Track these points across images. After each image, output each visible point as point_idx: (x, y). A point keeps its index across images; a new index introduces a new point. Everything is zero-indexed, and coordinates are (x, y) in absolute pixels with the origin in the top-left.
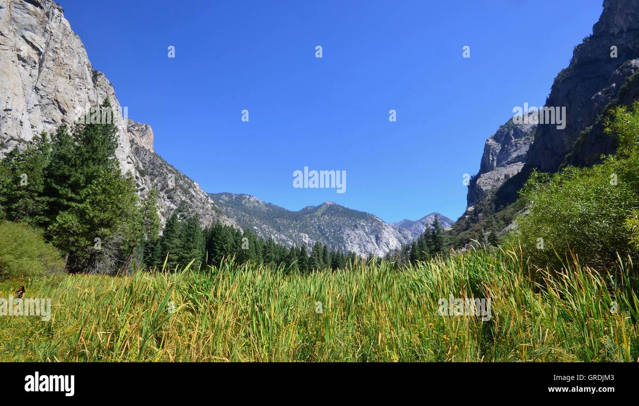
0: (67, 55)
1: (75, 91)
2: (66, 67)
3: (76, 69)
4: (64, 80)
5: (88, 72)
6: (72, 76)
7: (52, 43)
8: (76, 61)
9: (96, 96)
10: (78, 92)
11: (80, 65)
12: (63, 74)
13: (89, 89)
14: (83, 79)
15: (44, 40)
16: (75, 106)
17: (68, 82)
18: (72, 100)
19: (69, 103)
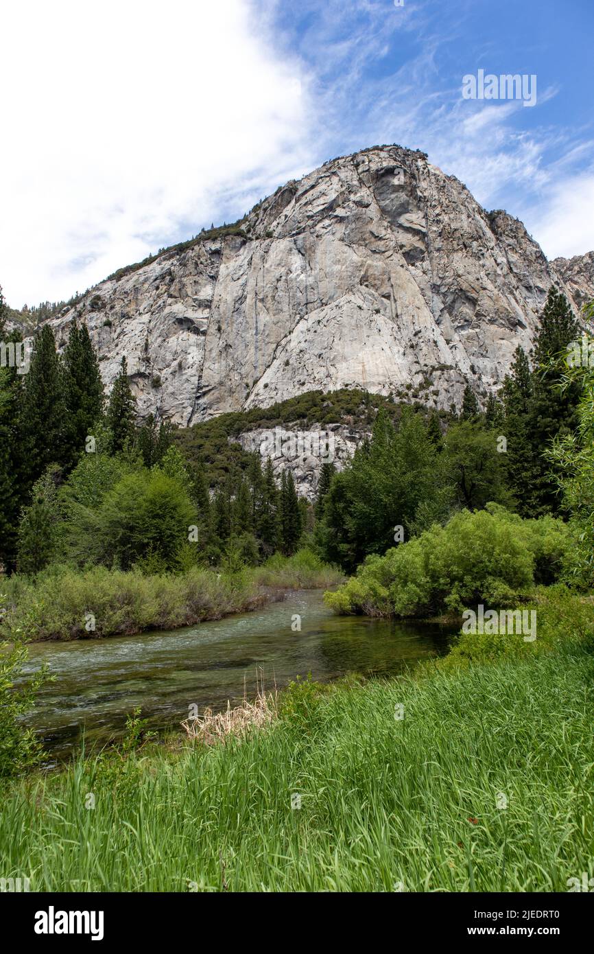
0: (452, 216)
1: (477, 263)
2: (457, 234)
3: (469, 230)
4: (460, 254)
5: (482, 221)
6: (468, 242)
7: (430, 211)
8: (464, 217)
9: (504, 252)
10: (481, 262)
11: (470, 219)
12: (456, 248)
13: (492, 249)
14: (480, 238)
15: (421, 214)
16: (484, 286)
17: (465, 254)
18: (478, 279)
19: (476, 285)
